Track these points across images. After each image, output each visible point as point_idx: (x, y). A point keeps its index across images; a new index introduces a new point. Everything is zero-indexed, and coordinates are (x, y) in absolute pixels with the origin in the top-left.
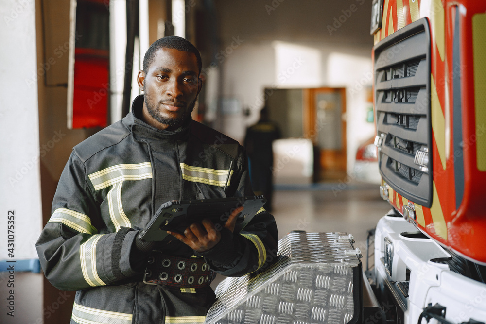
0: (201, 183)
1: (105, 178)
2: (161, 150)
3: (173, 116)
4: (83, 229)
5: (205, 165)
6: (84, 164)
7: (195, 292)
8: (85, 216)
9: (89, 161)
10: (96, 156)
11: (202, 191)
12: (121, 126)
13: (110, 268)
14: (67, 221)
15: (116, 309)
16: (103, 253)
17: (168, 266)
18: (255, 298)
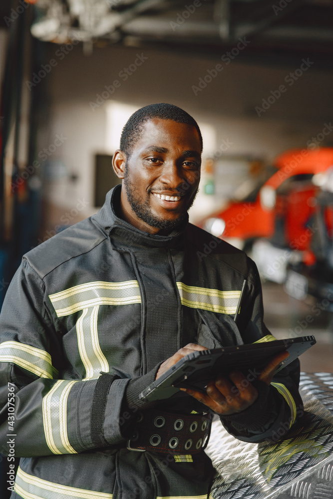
0: (203, 310)
1: (72, 301)
2: (150, 263)
3: (170, 217)
4: (42, 371)
5: (207, 285)
6: (42, 280)
7: (192, 461)
8: (45, 353)
9: (50, 276)
10: (59, 269)
11: (207, 322)
12: (92, 228)
13: (89, 432)
14: (21, 360)
15: (88, 485)
16: (78, 410)
17: (161, 426)
18: (304, 484)
